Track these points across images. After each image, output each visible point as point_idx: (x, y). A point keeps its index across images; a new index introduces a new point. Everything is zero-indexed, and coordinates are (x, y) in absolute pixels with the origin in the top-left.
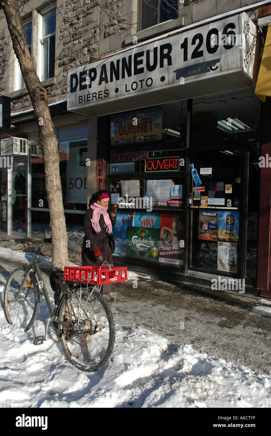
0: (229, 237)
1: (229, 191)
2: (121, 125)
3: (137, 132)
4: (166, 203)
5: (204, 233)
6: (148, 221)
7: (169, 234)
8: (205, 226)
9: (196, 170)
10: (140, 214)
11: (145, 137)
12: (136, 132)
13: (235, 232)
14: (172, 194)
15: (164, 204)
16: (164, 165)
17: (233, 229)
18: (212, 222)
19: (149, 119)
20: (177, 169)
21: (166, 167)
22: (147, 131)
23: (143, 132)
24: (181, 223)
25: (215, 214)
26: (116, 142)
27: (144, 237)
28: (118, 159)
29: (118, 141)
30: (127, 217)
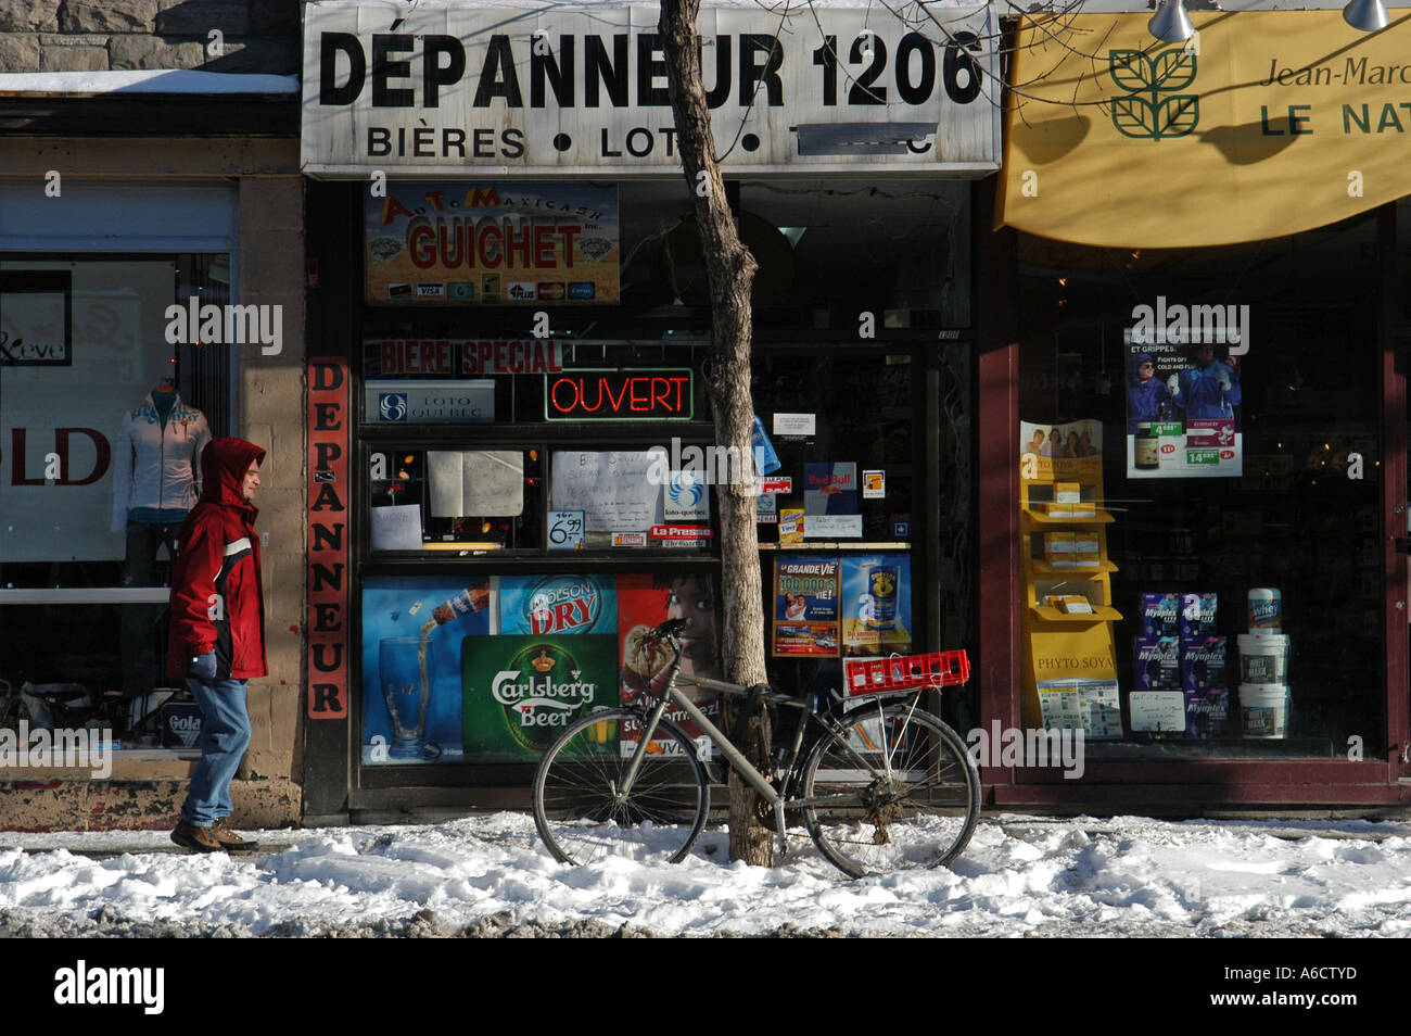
0: (880, 637)
1: (876, 490)
2: (423, 224)
3: (503, 264)
4: (644, 535)
5: (793, 636)
6: (564, 609)
7: (660, 651)
8: (798, 611)
9: (758, 421)
10: (525, 582)
11: (540, 286)
12: (499, 258)
13: (898, 620)
14: (669, 504)
15: (638, 541)
16: (627, 398)
17: (894, 613)
18: (822, 595)
19: (557, 219)
20: (685, 412)
21: (636, 404)
22: (553, 264)
23: (532, 264)
24: (704, 605)
25: (829, 569)
26: (394, 291)
27: (548, 673)
28: (409, 362)
29: (407, 289)
30: (457, 599)
